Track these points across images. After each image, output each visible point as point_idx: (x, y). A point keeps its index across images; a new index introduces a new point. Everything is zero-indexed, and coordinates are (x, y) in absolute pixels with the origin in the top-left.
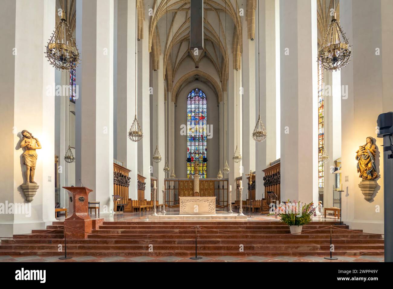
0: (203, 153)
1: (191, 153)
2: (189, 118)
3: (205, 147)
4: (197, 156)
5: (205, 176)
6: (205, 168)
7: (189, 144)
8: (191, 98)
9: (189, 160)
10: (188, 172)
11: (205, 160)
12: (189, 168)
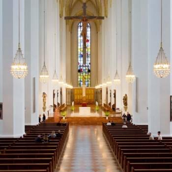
0: (88, 66)
1: (80, 66)
2: (79, 41)
3: (89, 62)
4: (84, 68)
5: (89, 82)
6: (89, 76)
7: (79, 59)
8: (81, 27)
9: (80, 71)
10: (79, 80)
11: (89, 71)
12: (79, 77)
